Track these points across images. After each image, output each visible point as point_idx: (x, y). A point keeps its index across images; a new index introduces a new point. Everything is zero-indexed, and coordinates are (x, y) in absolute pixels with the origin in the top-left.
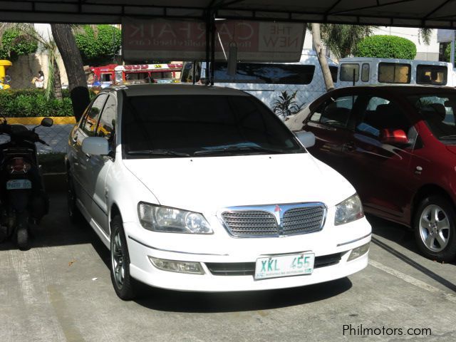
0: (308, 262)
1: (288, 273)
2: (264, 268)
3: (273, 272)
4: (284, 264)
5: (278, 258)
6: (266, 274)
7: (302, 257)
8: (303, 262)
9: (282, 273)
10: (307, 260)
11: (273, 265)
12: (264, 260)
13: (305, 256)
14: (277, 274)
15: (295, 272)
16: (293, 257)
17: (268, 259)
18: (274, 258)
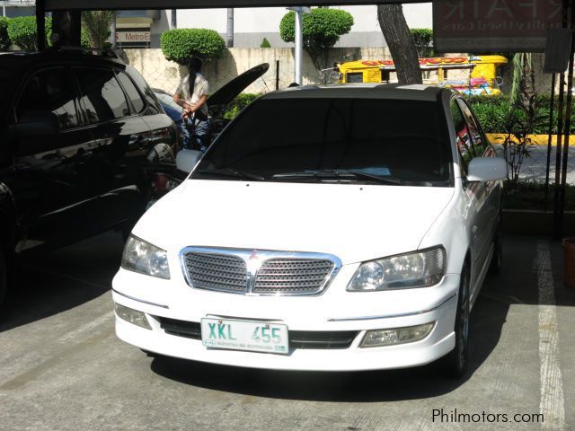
0: (277, 336)
1: (249, 346)
2: (212, 333)
3: (227, 341)
4: (243, 333)
5: (233, 323)
6: (217, 342)
7: (268, 328)
8: (271, 334)
9: (241, 345)
10: (276, 333)
11: (225, 331)
12: (212, 322)
13: (272, 326)
14: (234, 345)
15: (260, 347)
16: (254, 325)
17: (217, 322)
18: (226, 322)
